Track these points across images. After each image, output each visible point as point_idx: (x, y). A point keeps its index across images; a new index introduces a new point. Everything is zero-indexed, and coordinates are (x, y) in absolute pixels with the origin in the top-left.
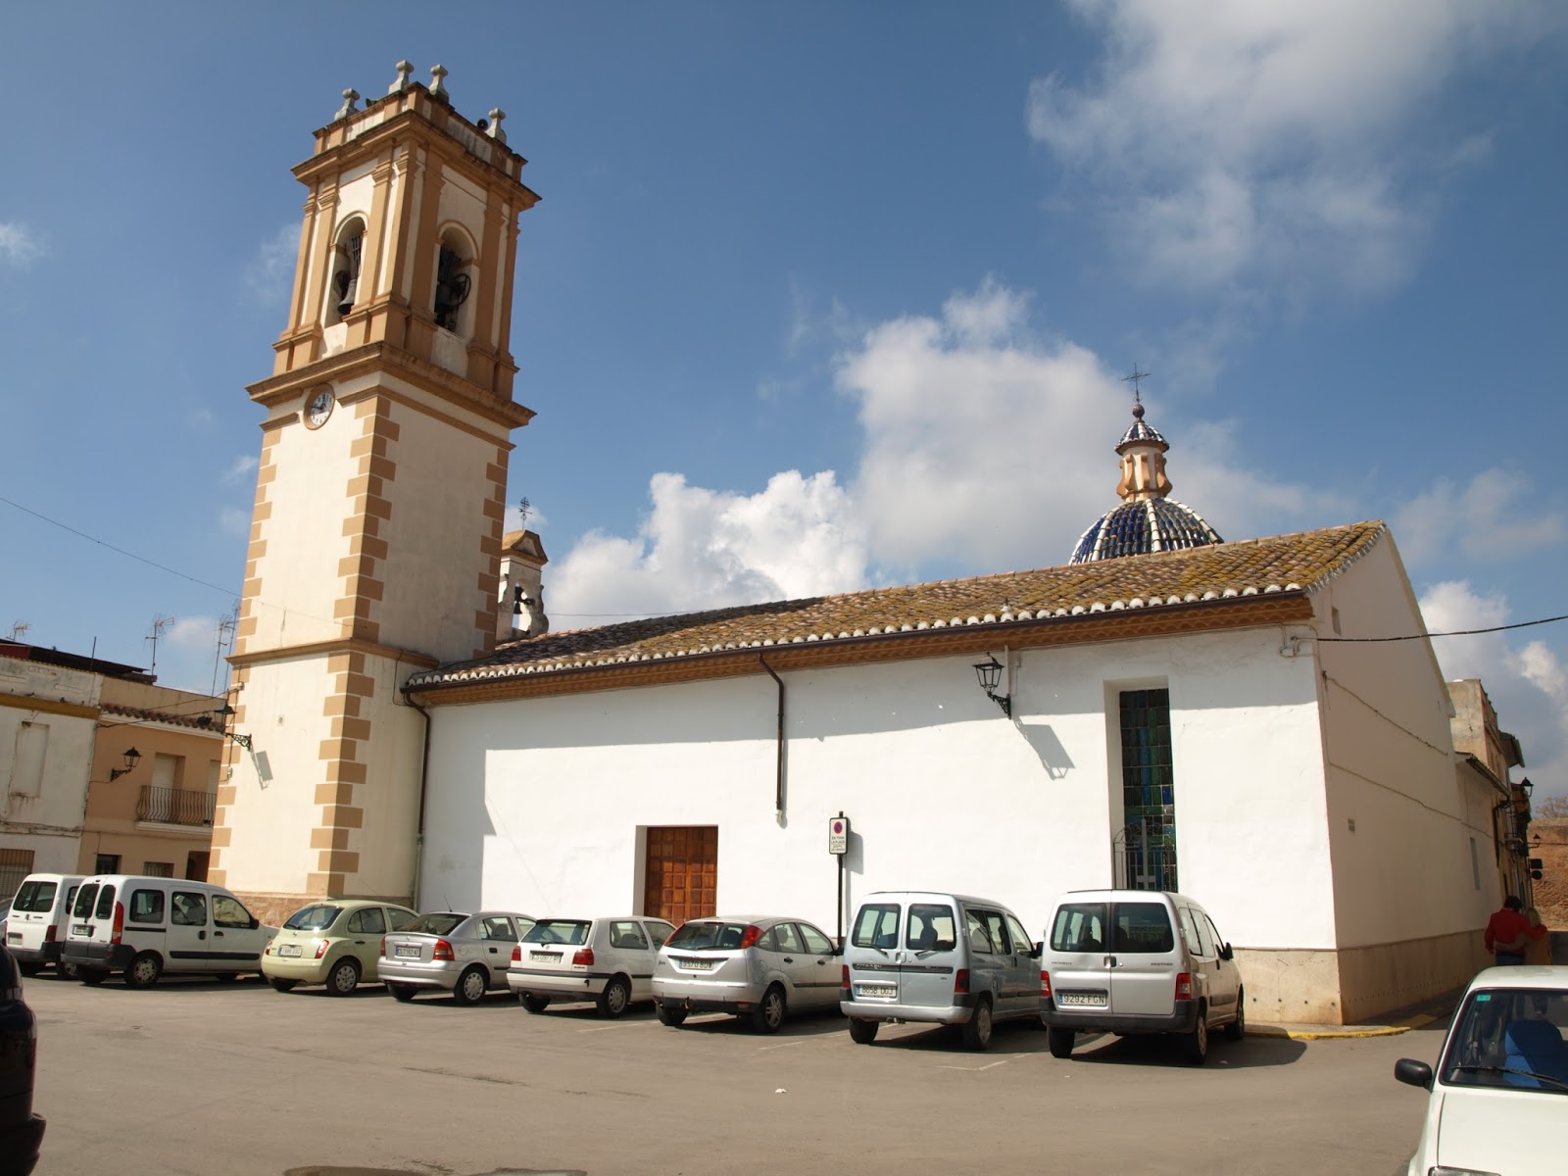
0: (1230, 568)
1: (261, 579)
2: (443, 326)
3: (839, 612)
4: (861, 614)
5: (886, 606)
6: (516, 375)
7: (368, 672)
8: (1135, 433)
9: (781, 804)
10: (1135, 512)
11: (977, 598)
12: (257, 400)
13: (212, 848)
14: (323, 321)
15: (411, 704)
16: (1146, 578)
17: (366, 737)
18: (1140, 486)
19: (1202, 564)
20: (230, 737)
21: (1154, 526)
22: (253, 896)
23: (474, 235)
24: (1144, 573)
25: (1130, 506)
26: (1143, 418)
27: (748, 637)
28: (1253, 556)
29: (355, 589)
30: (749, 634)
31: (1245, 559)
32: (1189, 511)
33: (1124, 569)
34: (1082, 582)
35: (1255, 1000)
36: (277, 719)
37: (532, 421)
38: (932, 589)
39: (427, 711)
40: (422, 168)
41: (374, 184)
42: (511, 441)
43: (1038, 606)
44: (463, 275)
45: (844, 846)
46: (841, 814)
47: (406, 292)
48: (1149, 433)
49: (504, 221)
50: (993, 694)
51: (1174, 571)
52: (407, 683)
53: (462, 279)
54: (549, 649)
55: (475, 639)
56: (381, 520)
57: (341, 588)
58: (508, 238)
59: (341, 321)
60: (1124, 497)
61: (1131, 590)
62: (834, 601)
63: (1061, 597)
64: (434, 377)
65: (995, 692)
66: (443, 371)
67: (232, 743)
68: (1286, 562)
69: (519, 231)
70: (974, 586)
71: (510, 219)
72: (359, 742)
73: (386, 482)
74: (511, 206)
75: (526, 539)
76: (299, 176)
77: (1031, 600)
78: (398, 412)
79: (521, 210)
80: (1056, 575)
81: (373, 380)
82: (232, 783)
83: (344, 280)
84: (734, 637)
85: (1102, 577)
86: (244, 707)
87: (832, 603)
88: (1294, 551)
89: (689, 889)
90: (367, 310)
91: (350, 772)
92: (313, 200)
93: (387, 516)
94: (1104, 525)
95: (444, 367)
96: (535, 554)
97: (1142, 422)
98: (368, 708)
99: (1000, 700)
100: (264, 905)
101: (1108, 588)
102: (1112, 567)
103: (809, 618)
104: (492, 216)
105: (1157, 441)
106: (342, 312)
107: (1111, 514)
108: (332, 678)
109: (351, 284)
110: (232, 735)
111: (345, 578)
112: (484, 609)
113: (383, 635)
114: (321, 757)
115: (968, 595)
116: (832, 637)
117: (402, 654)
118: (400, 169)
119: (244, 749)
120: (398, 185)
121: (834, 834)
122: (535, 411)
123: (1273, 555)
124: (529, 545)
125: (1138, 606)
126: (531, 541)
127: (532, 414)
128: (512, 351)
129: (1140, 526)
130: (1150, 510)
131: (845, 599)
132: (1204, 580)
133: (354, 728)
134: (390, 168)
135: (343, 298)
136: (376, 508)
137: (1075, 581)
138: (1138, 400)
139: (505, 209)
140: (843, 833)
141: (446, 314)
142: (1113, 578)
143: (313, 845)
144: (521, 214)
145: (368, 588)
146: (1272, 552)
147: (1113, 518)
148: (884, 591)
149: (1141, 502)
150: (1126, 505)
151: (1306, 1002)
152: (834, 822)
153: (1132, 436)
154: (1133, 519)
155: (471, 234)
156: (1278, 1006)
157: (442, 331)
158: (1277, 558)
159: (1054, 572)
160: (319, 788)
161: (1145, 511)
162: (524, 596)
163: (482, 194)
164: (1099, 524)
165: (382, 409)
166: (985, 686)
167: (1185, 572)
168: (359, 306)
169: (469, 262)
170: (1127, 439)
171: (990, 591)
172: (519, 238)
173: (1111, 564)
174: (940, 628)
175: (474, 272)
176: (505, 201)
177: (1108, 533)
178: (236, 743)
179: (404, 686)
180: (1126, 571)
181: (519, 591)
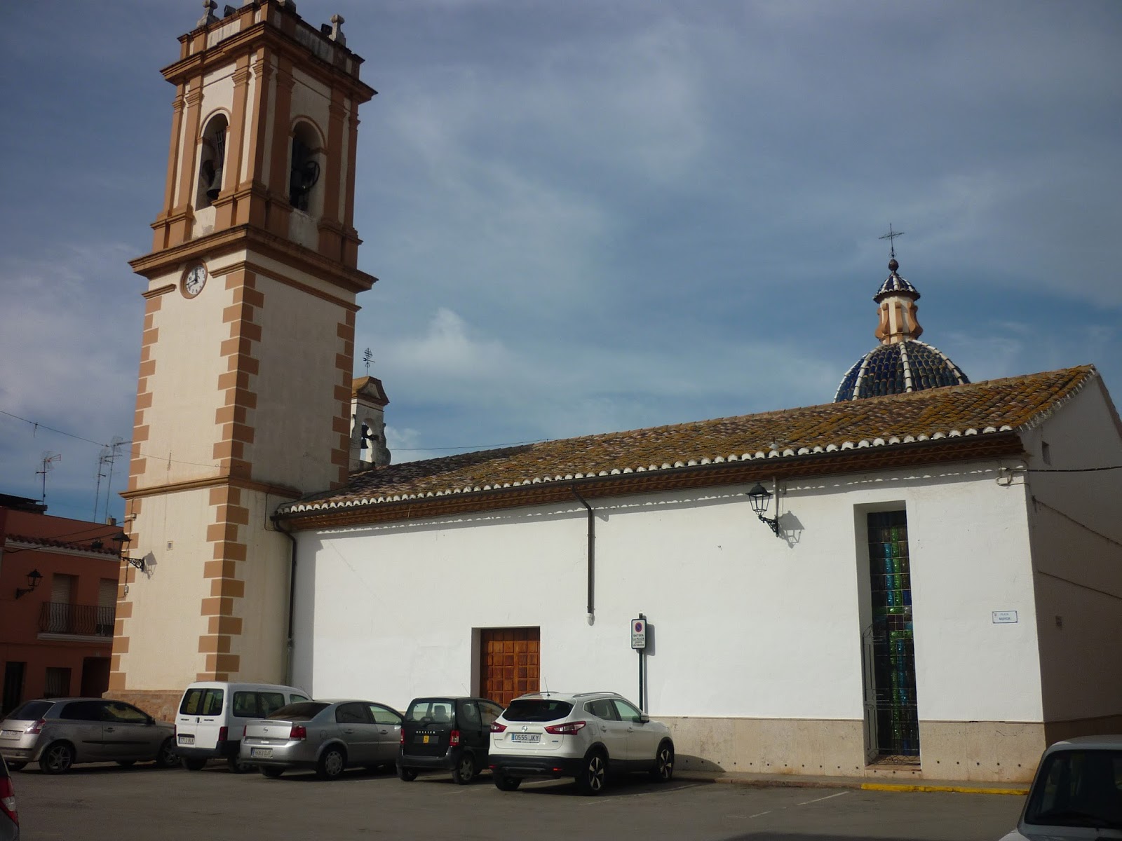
0: (961, 408)
1: (148, 426)
2: (297, 208)
3: (637, 446)
4: (656, 448)
5: (678, 441)
6: (359, 247)
7: (243, 504)
8: (890, 284)
9: (591, 609)
10: (890, 353)
11: (752, 433)
12: (140, 273)
13: (113, 654)
14: (194, 204)
15: (278, 529)
16: (891, 417)
17: (243, 558)
18: (894, 330)
19: (939, 404)
20: (126, 560)
21: (906, 366)
22: (150, 693)
23: (321, 127)
24: (891, 413)
25: (886, 348)
26: (897, 272)
27: (562, 470)
28: (982, 396)
29: (231, 434)
30: (562, 467)
31: (975, 399)
32: (937, 352)
33: (875, 408)
34: (840, 420)
35: (978, 764)
36: (166, 544)
37: (374, 286)
38: (715, 426)
39: (293, 535)
40: (275, 71)
41: (234, 85)
42: (357, 303)
43: (800, 444)
44: (313, 162)
45: (644, 642)
46: (641, 617)
47: (266, 180)
48: (902, 284)
49: (346, 114)
50: (763, 516)
51: (915, 411)
52: (276, 512)
53: (312, 166)
54: (394, 480)
55: (331, 473)
56: (251, 375)
57: (217, 433)
58: (350, 128)
59: (210, 205)
60: (881, 340)
61: (877, 428)
62: (634, 435)
63: (820, 434)
64: (292, 252)
65: (765, 515)
66: (299, 248)
67: (127, 565)
68: (1006, 403)
69: (359, 122)
70: (751, 423)
71: (351, 112)
72: (238, 563)
73: (253, 343)
74: (352, 101)
75: (370, 384)
76: (168, 77)
77: (795, 437)
78: (262, 283)
79: (360, 103)
80: (820, 412)
81: (241, 256)
82: (128, 599)
83: (211, 169)
84: (550, 470)
85: (856, 415)
86: (137, 535)
87: (631, 437)
88: (1016, 393)
89: (516, 680)
90: (233, 196)
91: (230, 588)
92: (180, 98)
93: (255, 372)
94: (864, 365)
95: (299, 243)
96: (378, 396)
97: (897, 276)
98: (245, 534)
99: (769, 521)
100: (159, 701)
101: (860, 425)
102: (865, 406)
103: (612, 452)
104: (335, 111)
105: (909, 291)
106: (210, 196)
107: (870, 355)
108: (213, 509)
109: (217, 173)
110: (128, 559)
111: (222, 425)
112: (338, 447)
113: (256, 473)
114: (206, 576)
115: (745, 431)
116: (631, 471)
117: (271, 489)
118: (256, 73)
119: (138, 571)
120: (254, 84)
121: (635, 632)
122: (377, 278)
123: (998, 397)
124: (373, 389)
125: (880, 445)
126: (374, 386)
127: (374, 280)
128: (356, 226)
129: (894, 365)
130: (903, 351)
131: (643, 434)
132: (939, 419)
133: (232, 552)
134: (248, 71)
135: (210, 184)
136: (246, 365)
137: (834, 419)
138: (893, 256)
139: (347, 103)
140: (643, 632)
141: (299, 198)
142: (864, 416)
143: (201, 650)
144: (360, 106)
145: (241, 433)
146: (998, 393)
147: (871, 358)
148: (677, 426)
149: (896, 345)
150: (883, 348)
151: (1019, 765)
152: (635, 623)
153: (887, 288)
154: (888, 360)
155: (317, 125)
156: (996, 769)
157: (297, 212)
158: (1002, 399)
159: (817, 410)
160: (205, 602)
161: (898, 353)
162: (369, 433)
163: (326, 91)
164: (860, 364)
165: (249, 281)
166: (757, 510)
167: (925, 411)
168: (224, 192)
169: (318, 150)
170: (883, 290)
171: (765, 427)
172: (359, 127)
173: (865, 403)
174: (720, 463)
175: (322, 160)
176: (346, 96)
177: (867, 371)
178: (131, 565)
179: (273, 515)
180: (876, 410)
181: (365, 429)
